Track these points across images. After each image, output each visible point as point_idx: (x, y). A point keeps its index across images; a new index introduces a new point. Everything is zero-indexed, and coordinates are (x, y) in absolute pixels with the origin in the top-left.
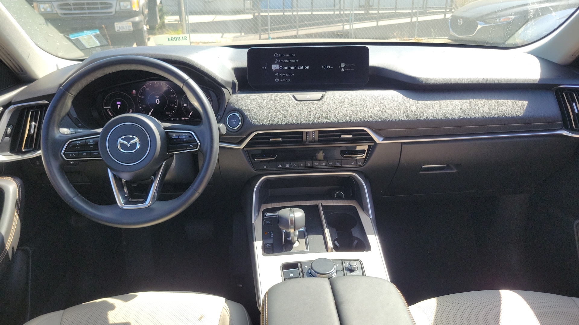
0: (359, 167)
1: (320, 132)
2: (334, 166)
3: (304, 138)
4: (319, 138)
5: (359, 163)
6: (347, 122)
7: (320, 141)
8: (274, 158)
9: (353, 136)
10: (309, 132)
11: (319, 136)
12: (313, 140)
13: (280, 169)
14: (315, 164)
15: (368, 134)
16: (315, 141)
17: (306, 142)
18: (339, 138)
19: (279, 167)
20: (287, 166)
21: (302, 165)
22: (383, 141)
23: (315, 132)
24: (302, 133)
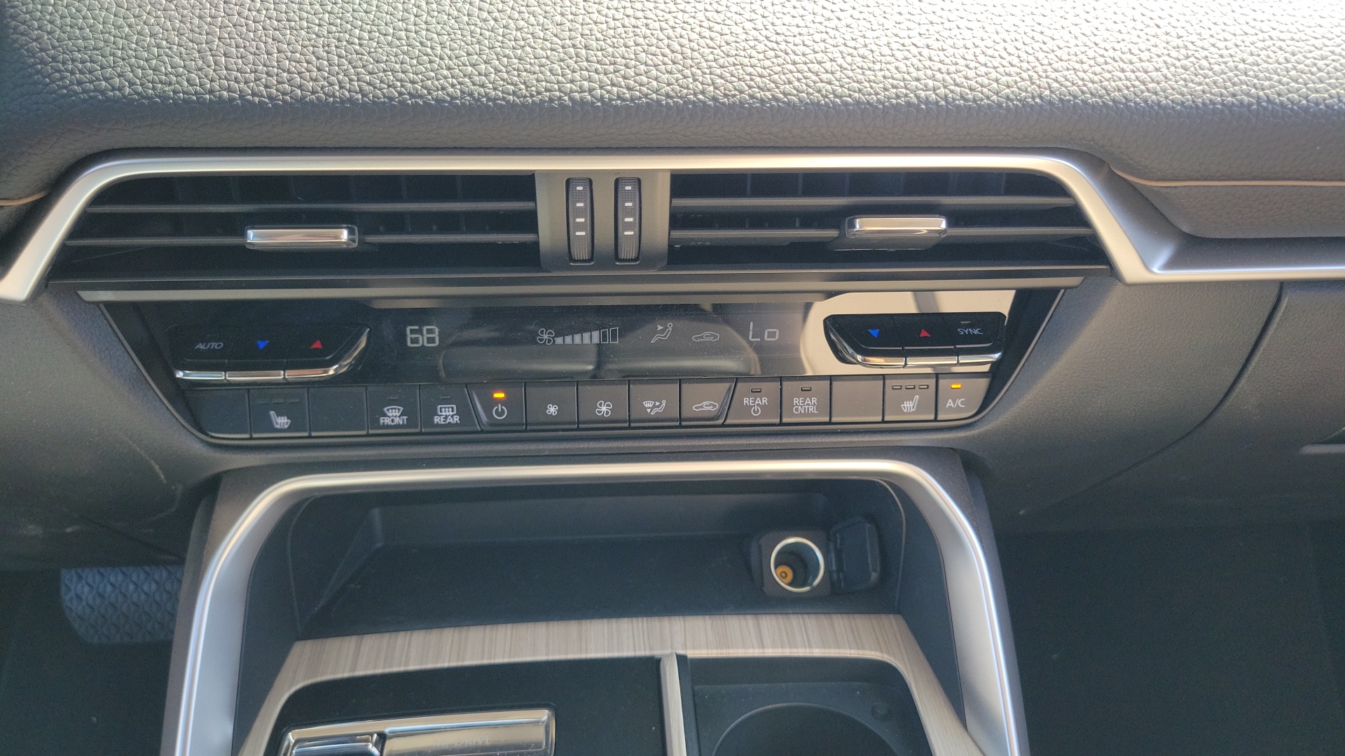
0: (951, 429)
1: (683, 183)
2: (781, 424)
3: (549, 231)
4: (678, 234)
5: (950, 403)
6: (927, 101)
7: (680, 256)
8: (330, 364)
9: (951, 224)
10: (588, 180)
11: (678, 220)
12: (628, 251)
13: (395, 438)
14: (648, 404)
15: (1075, 215)
16: (643, 259)
17: (567, 258)
18: (833, 233)
19: (387, 421)
20: (447, 415)
21: (552, 410)
22: (1172, 264)
23: (637, 180)
24: (523, 185)
